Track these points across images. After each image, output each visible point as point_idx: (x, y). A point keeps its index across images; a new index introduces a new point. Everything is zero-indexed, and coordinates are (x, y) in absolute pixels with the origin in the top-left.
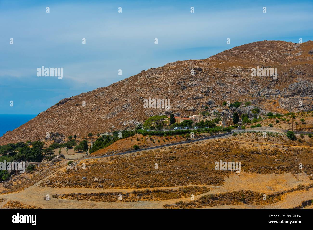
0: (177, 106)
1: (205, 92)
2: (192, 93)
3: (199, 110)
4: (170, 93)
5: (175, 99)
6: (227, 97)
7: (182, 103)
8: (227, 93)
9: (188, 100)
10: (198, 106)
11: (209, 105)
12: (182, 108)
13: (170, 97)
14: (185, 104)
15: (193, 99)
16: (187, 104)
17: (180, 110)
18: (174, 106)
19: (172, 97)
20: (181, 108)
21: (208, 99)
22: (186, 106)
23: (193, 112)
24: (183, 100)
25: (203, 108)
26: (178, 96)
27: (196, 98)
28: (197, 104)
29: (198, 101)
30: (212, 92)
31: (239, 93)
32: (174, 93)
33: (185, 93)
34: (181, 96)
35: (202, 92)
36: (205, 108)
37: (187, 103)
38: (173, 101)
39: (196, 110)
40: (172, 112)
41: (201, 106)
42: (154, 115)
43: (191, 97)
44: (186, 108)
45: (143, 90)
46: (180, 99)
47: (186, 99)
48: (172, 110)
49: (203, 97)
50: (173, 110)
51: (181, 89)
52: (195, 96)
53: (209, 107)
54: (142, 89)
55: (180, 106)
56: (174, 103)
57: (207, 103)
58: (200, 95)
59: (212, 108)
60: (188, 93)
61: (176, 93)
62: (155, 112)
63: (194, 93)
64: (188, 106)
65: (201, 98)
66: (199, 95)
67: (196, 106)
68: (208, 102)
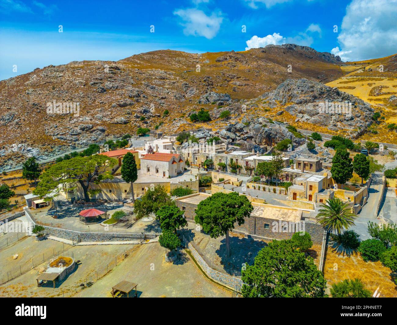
0: (98, 117)
1: (134, 97)
2: (117, 98)
3: (132, 123)
4: (83, 98)
5: (93, 106)
6: (164, 103)
7: (104, 112)
8: (162, 98)
9: (114, 107)
10: (130, 117)
11: (144, 114)
12: (107, 120)
13: (84, 103)
14: (111, 114)
15: (121, 106)
16: (113, 113)
17: (104, 123)
18: (94, 117)
19: (87, 103)
20: (104, 120)
21: (142, 106)
22: (112, 116)
23: (124, 125)
24: (106, 108)
25: (138, 120)
26: (96, 102)
27: (124, 105)
28: (128, 114)
29: (127, 109)
30: (144, 97)
31: (175, 98)
32: (90, 98)
33: (105, 97)
34: (101, 102)
35: (130, 97)
36: (141, 119)
37: (112, 111)
38: (91, 109)
39: (128, 123)
40: (92, 128)
41: (135, 117)
42: (60, 132)
43: (116, 104)
44: (113, 120)
45: (39, 93)
46: (101, 107)
47: (109, 106)
48: (91, 124)
49: (133, 103)
50: (93, 123)
51: (98, 92)
52: (122, 101)
53: (146, 117)
54: (36, 91)
55: (103, 117)
56: (92, 111)
57: (141, 112)
58: (129, 101)
59: (150, 118)
60: (111, 97)
61: (92, 97)
62: (61, 128)
63: (119, 97)
64: (115, 117)
65: (130, 104)
66: (127, 101)
67: (128, 116)
68: (143, 111)
